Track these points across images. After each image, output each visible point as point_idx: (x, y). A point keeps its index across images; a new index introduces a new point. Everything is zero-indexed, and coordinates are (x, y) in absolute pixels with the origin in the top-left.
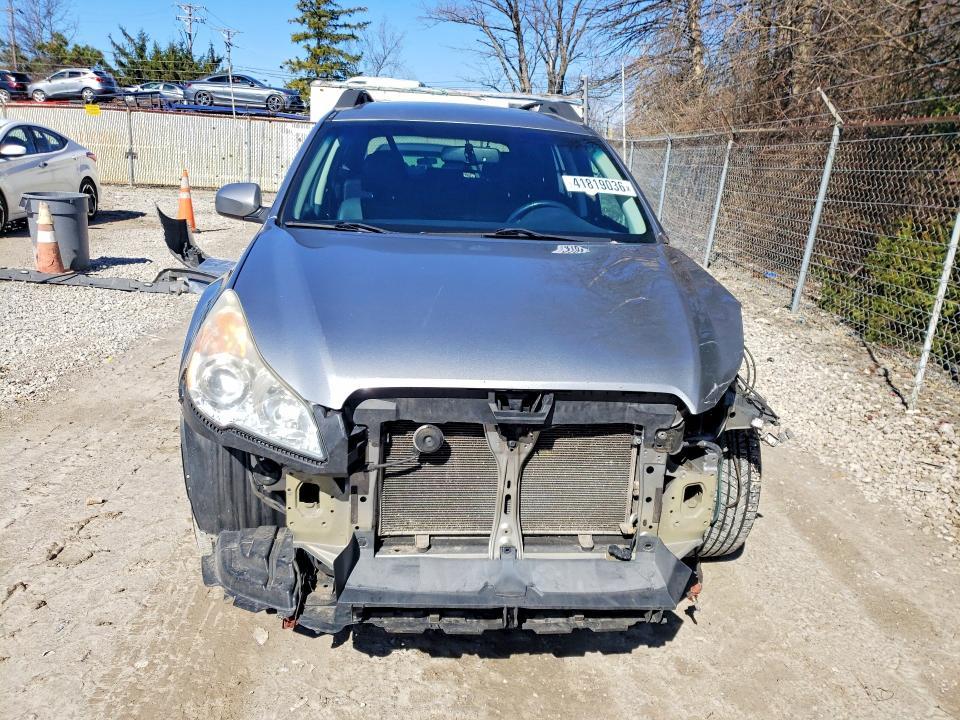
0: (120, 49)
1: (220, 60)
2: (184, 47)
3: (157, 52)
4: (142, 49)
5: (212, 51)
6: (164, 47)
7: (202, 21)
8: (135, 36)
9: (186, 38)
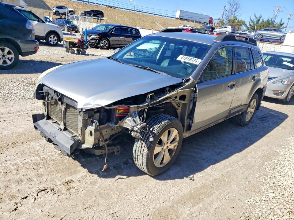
0: (252, 20)
1: (283, 24)
2: (272, 20)
3: (263, 21)
4: (259, 20)
5: (281, 21)
6: (265, 20)
7: (282, 11)
8: (258, 16)
9: (274, 16)
